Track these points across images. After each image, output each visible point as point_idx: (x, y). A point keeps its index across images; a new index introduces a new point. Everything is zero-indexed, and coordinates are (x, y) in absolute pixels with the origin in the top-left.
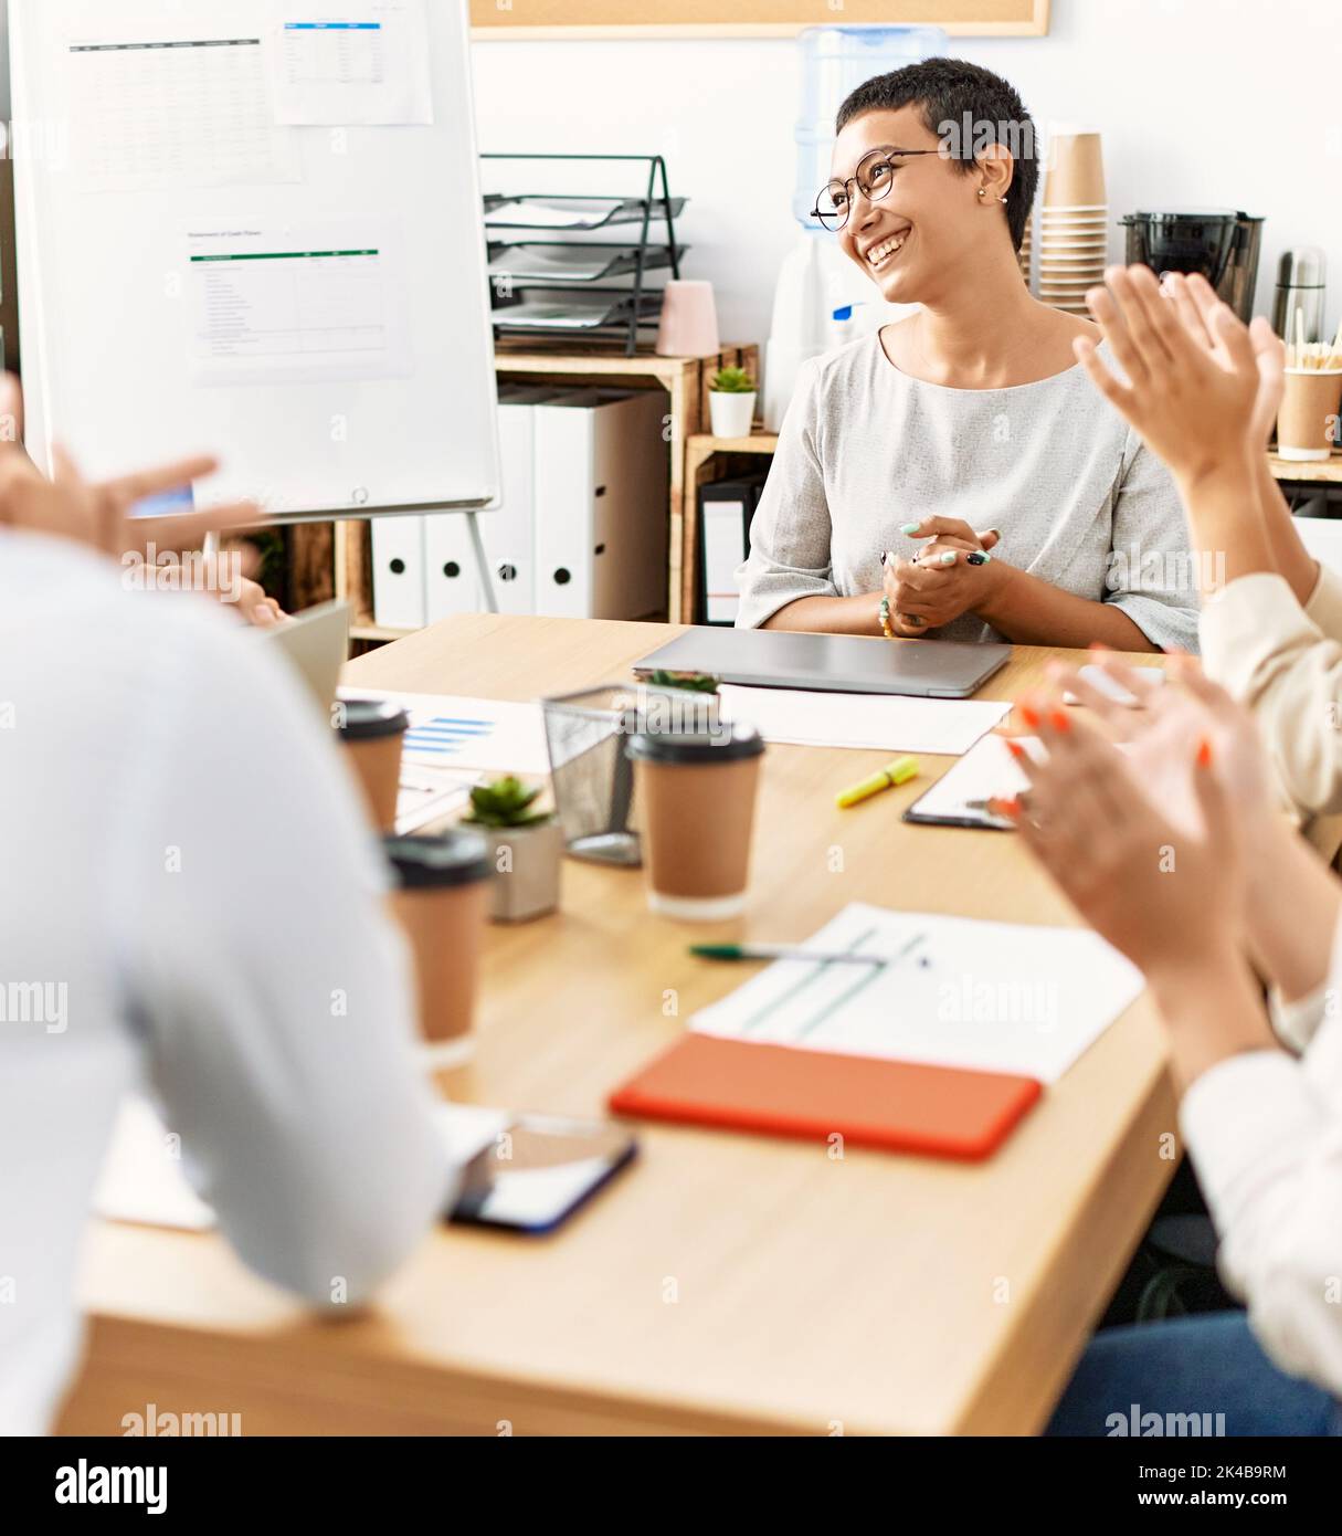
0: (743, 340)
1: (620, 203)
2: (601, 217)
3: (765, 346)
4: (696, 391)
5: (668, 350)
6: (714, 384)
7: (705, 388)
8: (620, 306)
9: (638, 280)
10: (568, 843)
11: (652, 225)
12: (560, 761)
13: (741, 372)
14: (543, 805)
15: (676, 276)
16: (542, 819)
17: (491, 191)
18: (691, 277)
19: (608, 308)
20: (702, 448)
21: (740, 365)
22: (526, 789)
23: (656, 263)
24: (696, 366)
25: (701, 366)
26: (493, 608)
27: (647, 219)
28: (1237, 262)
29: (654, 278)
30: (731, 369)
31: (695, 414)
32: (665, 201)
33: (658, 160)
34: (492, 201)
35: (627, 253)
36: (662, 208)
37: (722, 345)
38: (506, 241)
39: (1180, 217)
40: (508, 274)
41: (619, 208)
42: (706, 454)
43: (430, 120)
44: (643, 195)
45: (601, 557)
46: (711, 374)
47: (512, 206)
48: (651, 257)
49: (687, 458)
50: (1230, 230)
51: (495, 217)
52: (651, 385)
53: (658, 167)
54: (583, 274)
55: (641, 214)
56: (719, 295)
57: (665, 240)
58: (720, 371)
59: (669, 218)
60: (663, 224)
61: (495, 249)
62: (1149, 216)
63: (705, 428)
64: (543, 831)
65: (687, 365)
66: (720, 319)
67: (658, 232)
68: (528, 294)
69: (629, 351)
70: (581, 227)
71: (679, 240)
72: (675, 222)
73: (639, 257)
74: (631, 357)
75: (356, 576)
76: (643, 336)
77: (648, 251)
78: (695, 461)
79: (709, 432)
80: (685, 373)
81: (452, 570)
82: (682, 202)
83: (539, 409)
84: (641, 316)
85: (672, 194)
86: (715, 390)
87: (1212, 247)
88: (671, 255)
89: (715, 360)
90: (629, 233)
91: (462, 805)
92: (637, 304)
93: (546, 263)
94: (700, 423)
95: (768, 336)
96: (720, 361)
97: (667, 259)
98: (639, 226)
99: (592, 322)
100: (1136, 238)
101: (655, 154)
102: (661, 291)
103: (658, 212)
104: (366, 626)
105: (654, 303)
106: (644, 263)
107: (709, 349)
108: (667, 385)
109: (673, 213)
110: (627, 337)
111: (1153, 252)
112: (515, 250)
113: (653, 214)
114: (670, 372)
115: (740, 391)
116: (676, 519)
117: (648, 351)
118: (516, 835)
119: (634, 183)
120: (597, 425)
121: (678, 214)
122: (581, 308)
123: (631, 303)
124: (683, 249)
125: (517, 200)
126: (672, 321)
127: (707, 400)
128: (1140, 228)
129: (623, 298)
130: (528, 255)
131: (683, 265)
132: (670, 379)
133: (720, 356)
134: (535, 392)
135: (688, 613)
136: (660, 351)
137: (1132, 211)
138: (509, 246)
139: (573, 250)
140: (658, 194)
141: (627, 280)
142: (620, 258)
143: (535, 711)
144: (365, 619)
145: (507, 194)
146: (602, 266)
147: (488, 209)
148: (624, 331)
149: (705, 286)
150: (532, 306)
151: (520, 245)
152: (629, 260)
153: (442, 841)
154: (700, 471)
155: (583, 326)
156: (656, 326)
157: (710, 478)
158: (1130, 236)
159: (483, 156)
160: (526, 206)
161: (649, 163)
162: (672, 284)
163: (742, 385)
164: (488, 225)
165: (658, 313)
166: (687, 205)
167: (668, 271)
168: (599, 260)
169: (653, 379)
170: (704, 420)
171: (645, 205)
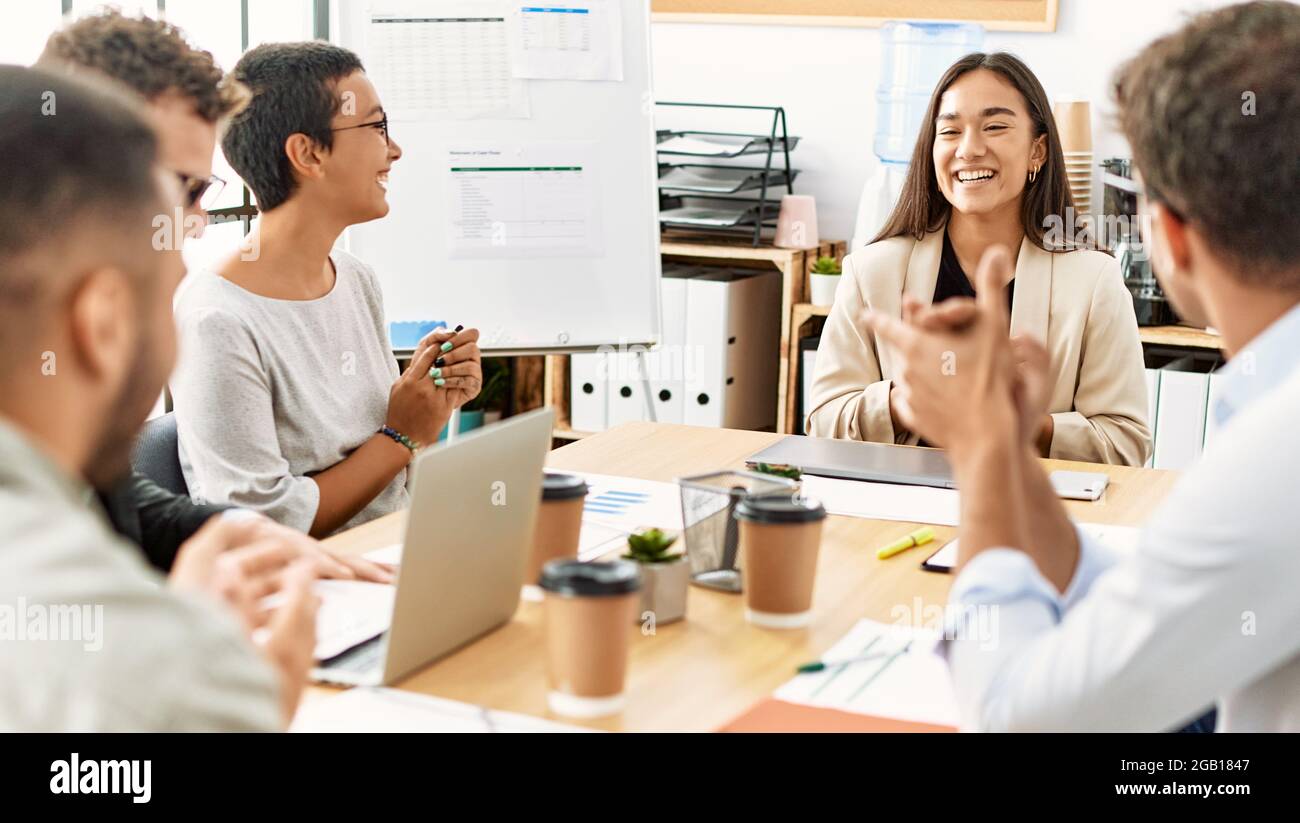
0: (835, 238)
1: (752, 139)
2: (738, 149)
3: (850, 241)
4: (801, 272)
5: (782, 243)
6: (813, 268)
7: (807, 271)
8: (750, 212)
9: (763, 193)
10: (693, 575)
11: (775, 156)
12: (690, 522)
13: (833, 260)
14: (677, 548)
15: (790, 192)
16: (677, 557)
18: (803, 192)
19: (741, 212)
20: (803, 313)
21: (832, 255)
22: (667, 536)
23: (776, 182)
24: (801, 255)
25: (805, 255)
26: (653, 418)
27: (770, 152)
29: (773, 193)
30: (826, 258)
31: (800, 289)
32: (784, 139)
33: (780, 110)
34: (660, 135)
35: (756, 174)
36: (782, 144)
37: (820, 241)
38: (672, 163)
41: (752, 143)
42: (806, 317)
43: (621, 77)
44: (768, 133)
45: (731, 386)
46: (812, 261)
47: (677, 139)
48: (772, 178)
49: (793, 319)
51: (664, 147)
52: (770, 267)
53: (780, 115)
54: (725, 188)
55: (767, 147)
56: (819, 205)
57: (782, 166)
58: (818, 259)
59: (786, 152)
60: (783, 155)
61: (663, 169)
62: (1121, 161)
63: (807, 297)
64: (677, 565)
65: (795, 254)
66: (820, 223)
67: (778, 160)
68: (686, 201)
69: (755, 243)
70: (724, 155)
71: (793, 166)
72: (791, 154)
73: (765, 178)
74: (756, 247)
75: (559, 394)
76: (765, 232)
77: (771, 174)
78: (799, 320)
79: (809, 301)
80: (794, 259)
81: (626, 392)
82: (796, 140)
83: (691, 282)
84: (766, 219)
85: (789, 134)
86: (814, 272)
88: (787, 177)
89: (815, 252)
90: (758, 160)
91: (623, 546)
92: (762, 210)
93: (701, 179)
94: (803, 295)
95: (853, 236)
96: (819, 252)
97: (785, 180)
98: (764, 156)
99: (733, 222)
101: (777, 106)
102: (779, 202)
103: (779, 146)
104: (564, 429)
105: (774, 210)
106: (768, 182)
107: (811, 243)
108: (780, 267)
109: (790, 146)
110: (753, 233)
112: (678, 169)
113: (775, 148)
114: (783, 259)
115: (831, 273)
116: (784, 362)
117: (768, 243)
118: (657, 569)
119: (763, 125)
121: (793, 148)
122: (720, 213)
123: (757, 210)
124: (796, 173)
125: (681, 134)
126: (786, 223)
127: (808, 279)
128: (1115, 169)
129: (753, 206)
130: (686, 174)
131: (795, 184)
132: (783, 264)
133: (819, 249)
134: (690, 269)
135: (790, 428)
136: (777, 244)
137: (1110, 157)
138: (674, 167)
139: (718, 171)
140: (779, 134)
141: (756, 194)
142: (751, 178)
144: (564, 424)
145: (674, 130)
146: (739, 183)
147: (661, 141)
148: (752, 229)
149: (809, 200)
150: (688, 209)
151: (681, 166)
152: (757, 180)
154: (802, 329)
155: (724, 225)
156: (774, 226)
157: (808, 334)
160: (687, 139)
161: (773, 112)
162: (787, 197)
163: (833, 270)
164: (659, 153)
165: (777, 217)
166: (800, 142)
167: (785, 188)
168: (736, 178)
169: (770, 263)
170: (806, 293)
171: (769, 141)
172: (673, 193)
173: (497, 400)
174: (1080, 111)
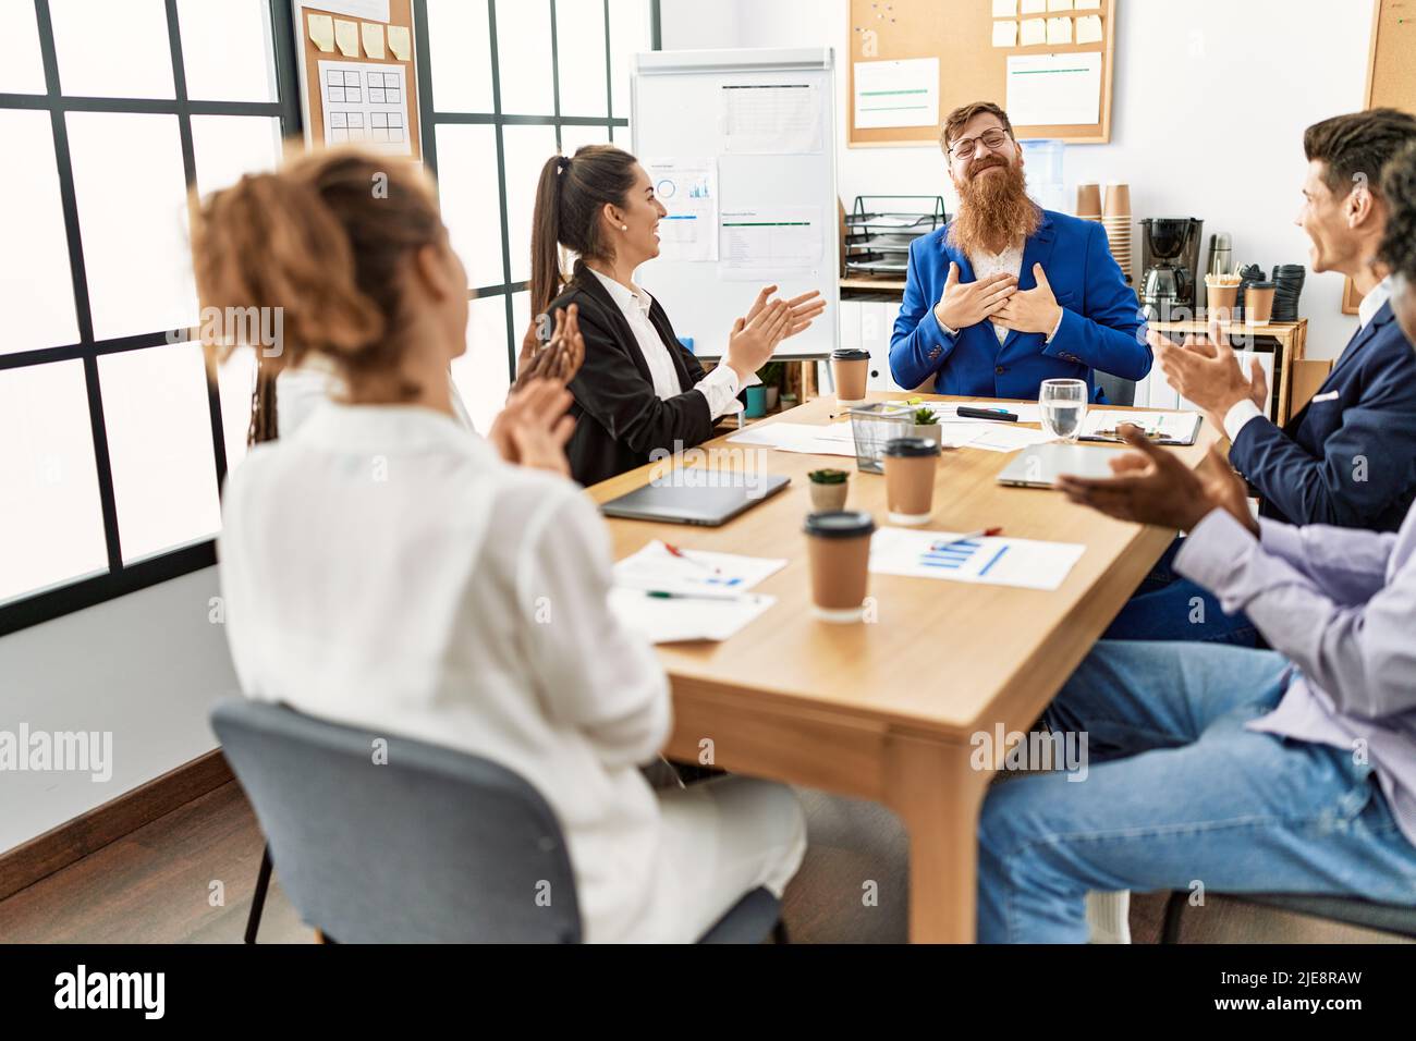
1: (923, 216)
2: (915, 222)
27: (935, 223)
28: (1191, 239)
32: (943, 216)
33: (938, 198)
36: (942, 218)
38: (877, 233)
39: (1166, 220)
41: (922, 219)
44: (934, 213)
47: (879, 218)
50: (1188, 225)
53: (940, 201)
55: (932, 221)
62: (1152, 220)
68: (885, 255)
70: (905, 227)
75: (810, 375)
82: (951, 216)
83: (888, 304)
85: (946, 212)
87: (1180, 233)
93: (891, 241)
98: (931, 226)
100: (1147, 230)
101: (938, 195)
103: (940, 220)
111: (1153, 235)
112: (880, 237)
113: (938, 221)
119: (930, 207)
125: (881, 215)
128: (1148, 225)
130: (886, 239)
134: (886, 297)
137: (1145, 218)
138: (876, 235)
139: (906, 237)
140: (940, 212)
144: (813, 394)
145: (877, 213)
150: (887, 260)
151: (882, 235)
158: (1144, 228)
160: (885, 218)
161: (936, 199)
171: (934, 217)
172: (877, 251)
173: (775, 380)
174: (1122, 191)
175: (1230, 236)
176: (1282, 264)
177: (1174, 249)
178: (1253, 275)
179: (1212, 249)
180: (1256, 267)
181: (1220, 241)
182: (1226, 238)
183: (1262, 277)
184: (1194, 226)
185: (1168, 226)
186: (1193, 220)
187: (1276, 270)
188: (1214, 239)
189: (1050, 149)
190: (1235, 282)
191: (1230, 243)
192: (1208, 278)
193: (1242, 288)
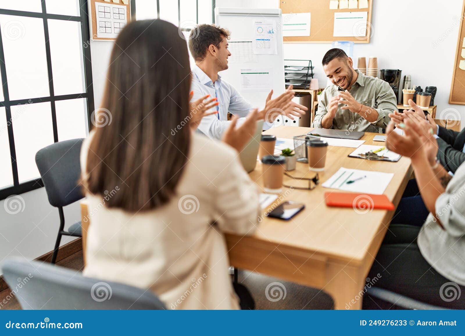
0: (322, 88)
2: (302, 69)
4: (315, 95)
8: (304, 82)
9: (307, 79)
10: (297, 159)
11: (309, 71)
12: (296, 147)
14: (293, 153)
15: (312, 78)
16: (293, 155)
17: (286, 65)
18: (314, 78)
19: (302, 83)
22: (291, 150)
24: (315, 92)
25: (316, 91)
26: (284, 126)
28: (398, 77)
29: (309, 78)
31: (315, 98)
32: (311, 67)
33: (310, 61)
34: (286, 67)
35: (305, 74)
36: (311, 68)
37: (319, 88)
39: (389, 70)
40: (289, 77)
41: (304, 68)
43: (277, 54)
44: (308, 66)
45: (300, 119)
46: (317, 92)
47: (288, 68)
50: (397, 72)
51: (286, 69)
53: (310, 62)
54: (298, 78)
56: (319, 81)
57: (311, 73)
59: (312, 70)
60: (311, 70)
61: (286, 74)
62: (384, 70)
64: (294, 157)
65: (314, 91)
66: (319, 84)
67: (310, 72)
68: (290, 80)
70: (298, 70)
71: (313, 73)
72: (313, 70)
73: (307, 75)
74: (305, 90)
76: (307, 87)
77: (308, 74)
78: (314, 105)
79: (317, 101)
84: (307, 84)
85: (312, 66)
86: (318, 95)
87: (394, 75)
88: (312, 75)
90: (305, 72)
91: (281, 152)
93: (293, 76)
94: (316, 100)
96: (319, 91)
98: (307, 71)
99: (300, 84)
100: (382, 73)
102: (310, 80)
105: (309, 82)
106: (308, 76)
107: (317, 89)
108: (311, 94)
109: (312, 68)
110: (305, 87)
111: (385, 75)
113: (309, 69)
114: (311, 92)
116: (312, 114)
117: (308, 89)
118: (289, 157)
119: (307, 64)
120: (300, 99)
121: (313, 69)
122: (298, 83)
123: (306, 82)
124: (314, 74)
125: (289, 67)
126: (312, 84)
128: (383, 72)
129: (305, 81)
130: (291, 75)
131: (313, 76)
132: (311, 93)
136: (310, 89)
137: (382, 69)
139: (297, 74)
141: (305, 79)
142: (304, 75)
143: (293, 140)
145: (288, 66)
146: (301, 77)
147: (285, 68)
149: (317, 79)
150: (291, 82)
151: (289, 73)
152: (306, 75)
153: (277, 157)
154: (315, 107)
156: (309, 85)
159: (285, 60)
160: (291, 67)
161: (309, 61)
162: (312, 79)
164: (285, 70)
166: (314, 68)
167: (311, 77)
168: (301, 76)
169: (309, 93)
170: (316, 99)
172: (288, 79)
174: (375, 59)
175: (410, 76)
176: (429, 86)
177: (392, 80)
178: (419, 90)
179: (404, 81)
180: (419, 87)
181: (407, 78)
182: (409, 77)
183: (422, 90)
184: (399, 72)
185: (390, 72)
186: (398, 70)
187: (427, 88)
188: (405, 77)
189: (349, 45)
190: (413, 92)
191: (410, 78)
192: (403, 90)
193: (416, 94)
